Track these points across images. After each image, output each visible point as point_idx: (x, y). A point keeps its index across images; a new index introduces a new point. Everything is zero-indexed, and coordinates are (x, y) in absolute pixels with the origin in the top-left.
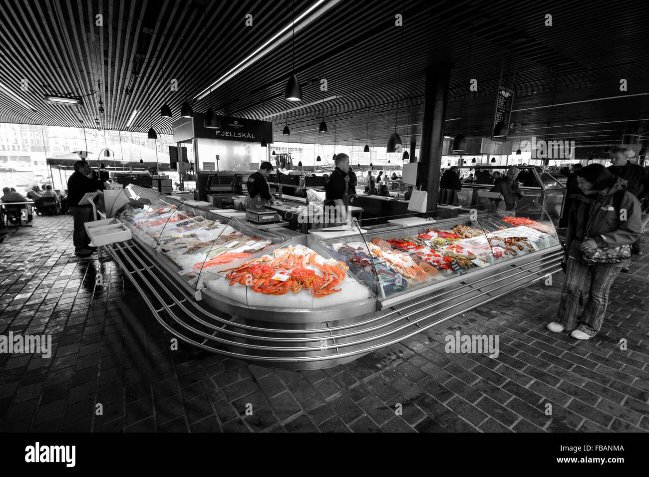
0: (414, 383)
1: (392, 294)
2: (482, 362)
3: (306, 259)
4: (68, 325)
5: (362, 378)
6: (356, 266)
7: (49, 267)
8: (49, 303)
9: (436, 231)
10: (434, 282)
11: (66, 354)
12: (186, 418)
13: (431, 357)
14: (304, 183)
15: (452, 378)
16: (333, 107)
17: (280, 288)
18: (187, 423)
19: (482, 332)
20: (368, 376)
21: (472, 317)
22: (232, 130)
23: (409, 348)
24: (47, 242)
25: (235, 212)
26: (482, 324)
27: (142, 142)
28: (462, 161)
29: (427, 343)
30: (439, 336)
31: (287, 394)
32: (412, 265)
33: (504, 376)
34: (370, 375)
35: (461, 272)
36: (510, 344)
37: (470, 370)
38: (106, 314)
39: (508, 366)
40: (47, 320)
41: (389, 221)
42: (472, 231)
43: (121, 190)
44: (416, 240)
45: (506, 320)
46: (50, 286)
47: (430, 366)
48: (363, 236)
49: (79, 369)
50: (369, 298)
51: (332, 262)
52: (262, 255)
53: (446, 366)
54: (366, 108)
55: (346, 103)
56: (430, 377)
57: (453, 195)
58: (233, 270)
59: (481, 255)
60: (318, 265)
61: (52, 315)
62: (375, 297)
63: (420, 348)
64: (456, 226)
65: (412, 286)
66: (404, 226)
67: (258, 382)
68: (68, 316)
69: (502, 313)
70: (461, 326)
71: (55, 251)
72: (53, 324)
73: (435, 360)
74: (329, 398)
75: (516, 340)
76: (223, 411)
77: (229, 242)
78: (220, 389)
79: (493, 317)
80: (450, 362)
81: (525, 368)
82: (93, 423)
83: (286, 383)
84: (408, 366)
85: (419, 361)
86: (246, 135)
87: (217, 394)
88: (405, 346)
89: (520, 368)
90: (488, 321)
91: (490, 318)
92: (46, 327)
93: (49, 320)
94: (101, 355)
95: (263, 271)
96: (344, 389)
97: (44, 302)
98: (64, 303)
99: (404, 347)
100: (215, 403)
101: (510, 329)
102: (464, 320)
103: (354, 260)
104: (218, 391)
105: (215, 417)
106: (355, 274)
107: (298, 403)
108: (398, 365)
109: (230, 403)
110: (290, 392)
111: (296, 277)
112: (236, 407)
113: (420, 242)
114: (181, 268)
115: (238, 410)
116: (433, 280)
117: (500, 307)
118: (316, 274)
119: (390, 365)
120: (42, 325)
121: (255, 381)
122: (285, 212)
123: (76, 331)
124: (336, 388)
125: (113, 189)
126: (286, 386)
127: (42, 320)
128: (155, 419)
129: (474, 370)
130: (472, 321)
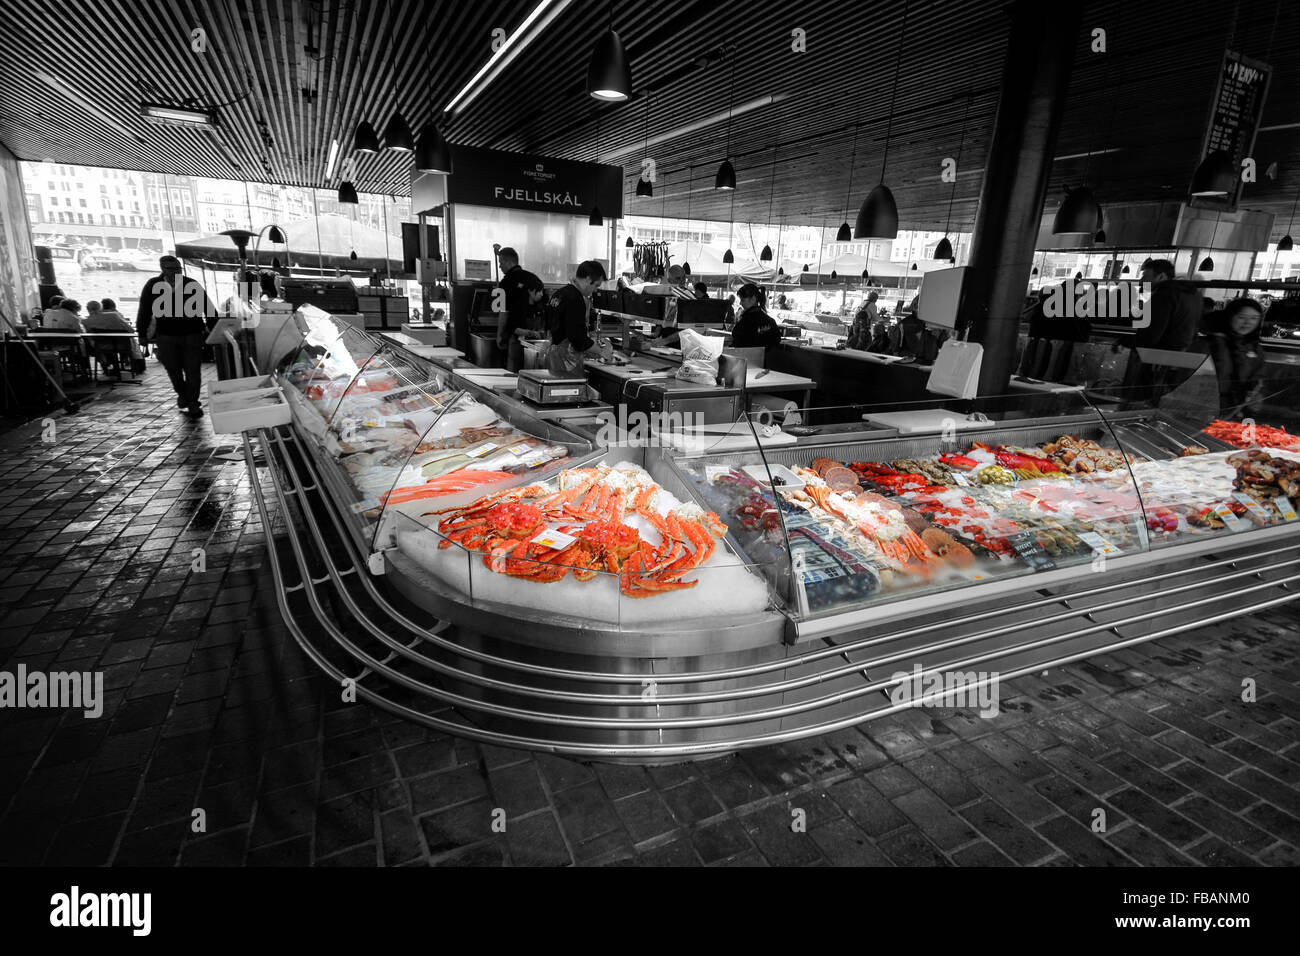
0: (869, 838)
1: (830, 607)
2: (1073, 807)
3: (629, 499)
4: (144, 597)
5: (738, 804)
6: (749, 526)
7: (149, 469)
8: (124, 546)
9: (992, 448)
10: (956, 583)
11: (121, 660)
12: (313, 842)
13: (929, 773)
14: (673, 316)
15: (975, 841)
16: (766, 125)
17: (548, 565)
18: (312, 853)
19: (1089, 725)
20: (752, 801)
21: (1068, 682)
22: (531, 186)
23: (872, 741)
24: (159, 417)
25: (506, 375)
26: (1094, 704)
27: (374, 216)
28: (1118, 264)
29: (927, 734)
30: (964, 720)
31: (548, 816)
32: (899, 534)
33: (1129, 857)
34: (756, 798)
35: (1039, 565)
36: (1165, 769)
37: (1031, 826)
38: (224, 577)
39: (1148, 830)
40: (109, 581)
41: (865, 416)
42: (1101, 453)
43: (287, 316)
44: (932, 468)
45: (1169, 700)
46: (137, 510)
47: (921, 797)
48: (762, 454)
49: (136, 696)
50: (766, 610)
51: (691, 511)
52: (533, 480)
53: (967, 806)
54: (851, 125)
55: (799, 116)
56: (917, 829)
57: (1066, 353)
58: (455, 513)
59: (1111, 521)
60: (653, 517)
61: (120, 573)
62: (784, 609)
63: (905, 746)
64: (1055, 440)
65: (888, 589)
66: (902, 432)
67: (490, 776)
68: (152, 577)
69: (1160, 680)
70: (1033, 702)
71: (169, 438)
72: (118, 592)
73: (938, 785)
74: (644, 843)
75: (1185, 759)
76: (394, 836)
77: (479, 443)
78: (403, 780)
79: (1134, 688)
80: (979, 795)
81: (1196, 842)
82: (126, 821)
83: (553, 789)
84: (863, 791)
85: (894, 781)
86: (562, 199)
87: (393, 793)
88: (866, 735)
89: (1183, 839)
90: (1112, 696)
91: (1122, 691)
92: (103, 597)
93: (113, 583)
94: (187, 670)
95: (518, 521)
96: (686, 826)
97: (114, 544)
98: (151, 549)
99: (862, 737)
100: (385, 813)
101: (1175, 728)
102: (1045, 687)
103: (747, 510)
104: (397, 786)
105: (374, 848)
106: (742, 546)
107: (567, 844)
108: (836, 784)
109: (416, 820)
110: (555, 813)
111: (590, 541)
112: (425, 830)
113: (940, 473)
114: (360, 496)
115: (428, 841)
116: (953, 578)
117: (1158, 663)
118: (643, 537)
119: (815, 780)
120: (97, 591)
121: (484, 773)
122: (624, 380)
123: (156, 610)
124: (668, 818)
125: (273, 313)
126: (550, 796)
127: (99, 582)
128: (249, 834)
129: (1046, 829)
130: (1068, 691)
